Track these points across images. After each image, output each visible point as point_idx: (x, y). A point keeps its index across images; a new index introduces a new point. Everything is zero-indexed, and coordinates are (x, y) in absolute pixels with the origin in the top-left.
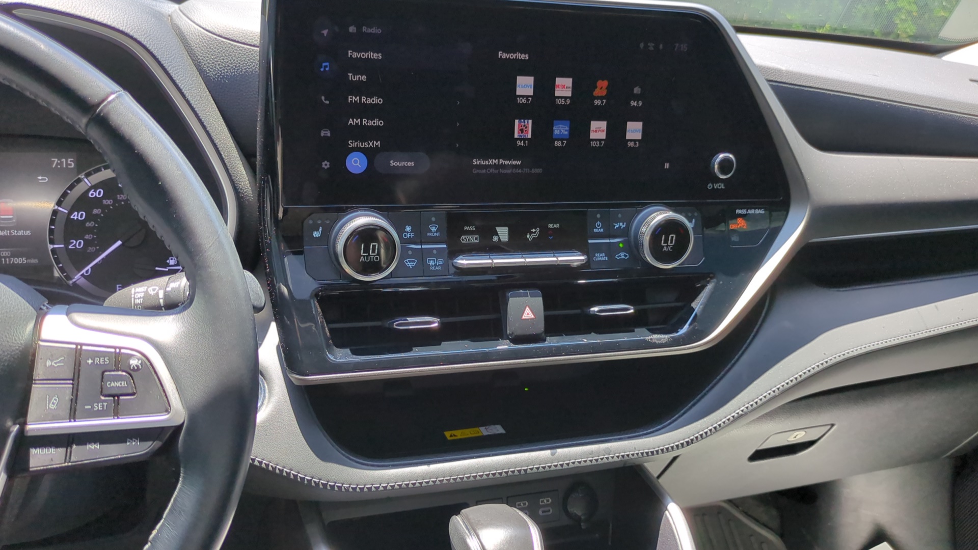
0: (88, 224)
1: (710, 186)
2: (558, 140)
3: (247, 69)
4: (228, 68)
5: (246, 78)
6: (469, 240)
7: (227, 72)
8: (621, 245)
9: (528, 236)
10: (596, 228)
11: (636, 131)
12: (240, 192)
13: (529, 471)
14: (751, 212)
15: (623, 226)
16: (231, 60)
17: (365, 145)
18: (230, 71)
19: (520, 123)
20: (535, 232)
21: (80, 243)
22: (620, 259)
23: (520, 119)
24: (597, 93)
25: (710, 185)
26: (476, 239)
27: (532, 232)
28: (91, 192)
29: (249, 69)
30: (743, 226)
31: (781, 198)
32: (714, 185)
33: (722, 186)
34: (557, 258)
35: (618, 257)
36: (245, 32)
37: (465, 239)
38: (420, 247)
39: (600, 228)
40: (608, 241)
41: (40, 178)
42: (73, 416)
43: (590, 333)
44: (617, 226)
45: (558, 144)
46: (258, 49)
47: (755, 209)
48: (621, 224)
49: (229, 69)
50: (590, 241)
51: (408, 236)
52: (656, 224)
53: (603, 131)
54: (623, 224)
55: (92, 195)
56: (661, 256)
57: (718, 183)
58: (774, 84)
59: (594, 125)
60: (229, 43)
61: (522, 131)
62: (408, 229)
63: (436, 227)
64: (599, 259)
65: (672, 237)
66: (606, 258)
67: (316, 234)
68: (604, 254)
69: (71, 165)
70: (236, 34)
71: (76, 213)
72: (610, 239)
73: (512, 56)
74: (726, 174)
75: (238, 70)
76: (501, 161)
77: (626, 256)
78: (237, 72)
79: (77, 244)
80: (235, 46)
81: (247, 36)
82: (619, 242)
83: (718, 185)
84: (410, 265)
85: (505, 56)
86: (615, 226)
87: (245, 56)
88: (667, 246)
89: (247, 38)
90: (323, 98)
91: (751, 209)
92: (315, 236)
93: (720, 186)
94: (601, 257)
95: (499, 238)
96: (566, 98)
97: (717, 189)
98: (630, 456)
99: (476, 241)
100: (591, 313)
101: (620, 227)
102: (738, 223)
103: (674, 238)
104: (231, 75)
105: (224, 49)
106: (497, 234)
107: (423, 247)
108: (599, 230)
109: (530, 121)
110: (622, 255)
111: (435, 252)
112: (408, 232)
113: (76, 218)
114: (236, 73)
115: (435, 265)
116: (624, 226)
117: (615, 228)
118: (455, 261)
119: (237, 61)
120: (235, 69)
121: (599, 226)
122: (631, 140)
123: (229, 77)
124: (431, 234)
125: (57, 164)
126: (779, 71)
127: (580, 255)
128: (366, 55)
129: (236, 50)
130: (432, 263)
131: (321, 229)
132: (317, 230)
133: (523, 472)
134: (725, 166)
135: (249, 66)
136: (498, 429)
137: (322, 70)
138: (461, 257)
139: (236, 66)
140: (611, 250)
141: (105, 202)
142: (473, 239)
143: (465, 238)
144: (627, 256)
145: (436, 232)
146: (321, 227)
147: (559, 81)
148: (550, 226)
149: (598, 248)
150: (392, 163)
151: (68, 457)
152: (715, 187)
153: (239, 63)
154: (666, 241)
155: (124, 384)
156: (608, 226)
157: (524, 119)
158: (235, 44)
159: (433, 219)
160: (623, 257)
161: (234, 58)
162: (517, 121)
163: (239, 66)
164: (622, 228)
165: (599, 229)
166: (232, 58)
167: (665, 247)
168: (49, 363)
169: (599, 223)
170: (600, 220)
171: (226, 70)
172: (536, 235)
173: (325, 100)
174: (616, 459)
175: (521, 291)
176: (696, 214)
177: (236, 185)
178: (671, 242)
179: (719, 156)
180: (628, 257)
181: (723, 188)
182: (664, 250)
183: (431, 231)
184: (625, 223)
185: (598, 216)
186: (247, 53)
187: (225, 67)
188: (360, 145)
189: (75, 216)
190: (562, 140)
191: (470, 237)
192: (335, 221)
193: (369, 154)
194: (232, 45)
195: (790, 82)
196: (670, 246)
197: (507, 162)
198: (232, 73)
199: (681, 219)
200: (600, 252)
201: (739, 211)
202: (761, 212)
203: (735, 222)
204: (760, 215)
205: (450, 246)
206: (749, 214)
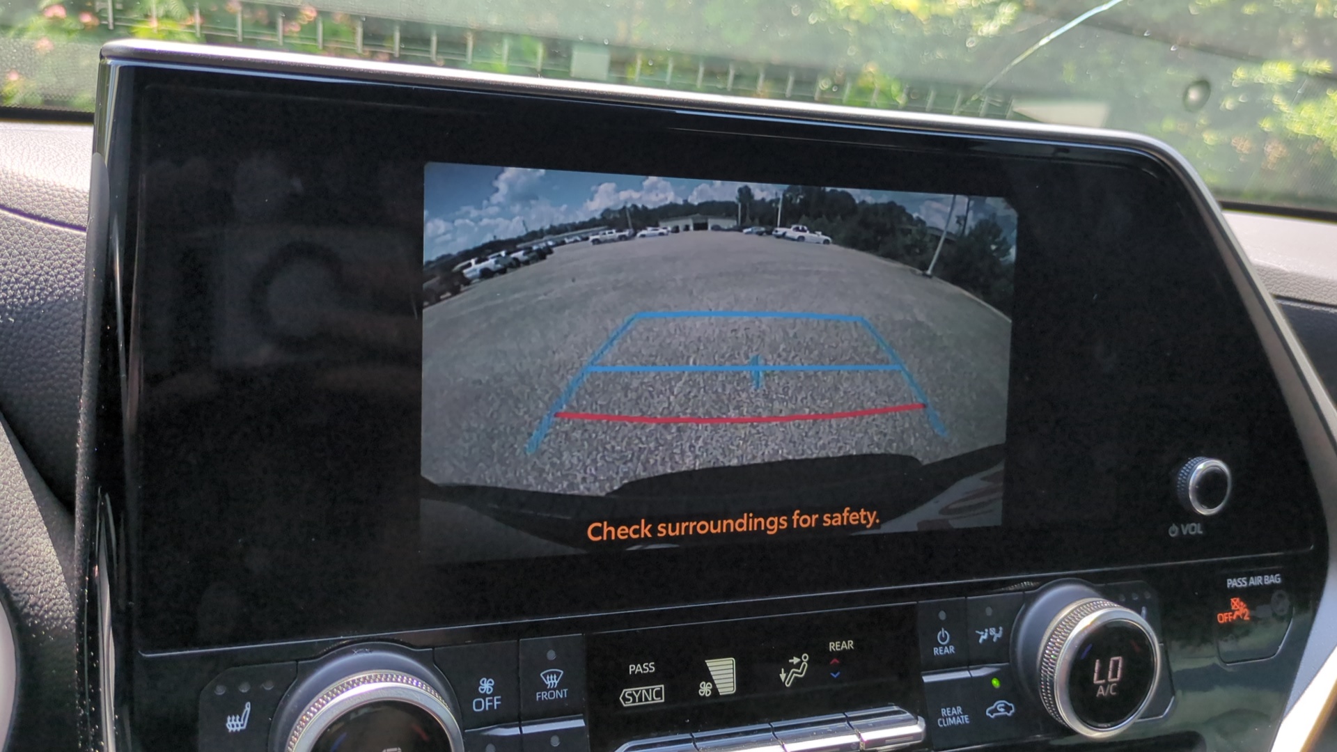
1: (1173, 531)
3: (67, 289)
4: (16, 286)
5: (65, 310)
6: (640, 700)
7: (13, 296)
8: (995, 683)
9: (783, 676)
10: (938, 645)
12: (28, 615)
14: (1256, 581)
15: (996, 634)
16: (24, 267)
18: (22, 293)
20: (798, 666)
22: (997, 717)
25: (1174, 528)
26: (658, 694)
27: (791, 666)
29: (72, 287)
30: (1244, 615)
31: (1312, 547)
32: (1182, 526)
33: (1196, 529)
34: (859, 736)
35: (992, 712)
36: (67, 195)
37: (631, 697)
38: (515, 731)
39: (948, 645)
40: (964, 674)
44: (984, 637)
46: (84, 234)
47: (1262, 574)
48: (992, 631)
49: (20, 289)
50: (927, 679)
51: (486, 704)
52: (1083, 636)
54: (997, 631)
56: (1093, 711)
57: (1190, 522)
58: (1288, 303)
60: (24, 224)
62: (486, 686)
63: (558, 674)
64: (951, 721)
65: (1116, 663)
66: (965, 719)
67: (235, 724)
68: (959, 710)
70: (44, 200)
72: (969, 670)
74: (1211, 506)
75: (42, 289)
77: (1007, 709)
78: (39, 295)
81: (71, 206)
82: (989, 678)
83: (1189, 526)
86: (980, 636)
87: (63, 255)
88: (1105, 686)
89: (72, 211)
91: (1254, 574)
92: (230, 729)
93: (1193, 529)
94: (954, 716)
95: (714, 685)
97: (1189, 535)
99: (658, 700)
101: (990, 637)
102: (1233, 608)
103: (1120, 665)
104: (23, 305)
105: (8, 239)
106: (709, 678)
107: (527, 730)
108: (946, 650)
110: (1000, 705)
111: (556, 741)
112: (484, 696)
114: (36, 298)
116: (999, 635)
117: (981, 641)
119: (42, 268)
120: (33, 288)
121: (943, 640)
123: (19, 309)
124: (545, 695)
126: (1280, 274)
127: (905, 722)
129: (41, 240)
132: (238, 711)
134: (1211, 485)
135: (72, 279)
139: (36, 280)
140: (975, 695)
142: (652, 695)
143: (631, 695)
144: (1011, 708)
145: (560, 687)
146: (248, 704)
148: (833, 646)
149: (946, 694)
152: (1185, 532)
153: (47, 273)
154: (1103, 675)
156: (963, 637)
158: (39, 224)
159: (551, 655)
160: (1002, 712)
161: (33, 261)
163: (46, 281)
164: (995, 640)
165: (944, 649)
166: (28, 261)
167: (1101, 687)
169: (943, 632)
170: (946, 625)
171: (10, 292)
172: (800, 673)
176: (1148, 596)
177: (15, 598)
178: (1115, 675)
179: (1192, 469)
180: (1013, 711)
181: (1201, 532)
182: (1099, 693)
183: (544, 687)
184: (1001, 628)
185: (942, 616)
186: (69, 246)
187: (8, 283)
191: (643, 689)
192: (289, 681)
195: (1303, 298)
196: (1111, 683)
198: (26, 298)
199: (1136, 619)
200: (951, 705)
201: (1232, 583)
202: (1274, 579)
203: (1227, 607)
204: (1273, 586)
205: (593, 725)
206: (1253, 586)
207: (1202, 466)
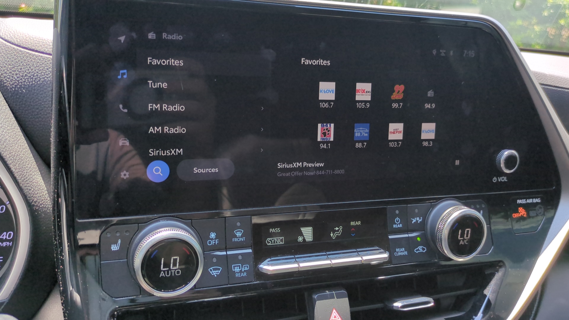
1: (495, 180)
2: (359, 142)
3: (46, 79)
4: (26, 78)
5: (45, 87)
6: (274, 243)
7: (24, 82)
8: (419, 239)
9: (332, 235)
10: (396, 224)
11: (429, 131)
12: (34, 205)
14: (530, 201)
15: (419, 220)
16: (28, 70)
17: (168, 153)
18: (28, 80)
19: (323, 126)
20: (338, 231)
22: (419, 252)
23: (322, 123)
24: (394, 96)
25: (495, 178)
26: (282, 240)
27: (336, 231)
29: (47, 78)
30: (524, 214)
31: (554, 188)
32: (498, 178)
33: (504, 179)
34: (362, 258)
35: (417, 250)
36: (44, 42)
38: (224, 253)
39: (399, 224)
40: (406, 235)
44: (414, 221)
45: (358, 145)
46: (51, 57)
47: (533, 198)
48: (418, 219)
49: (27, 79)
50: (390, 237)
51: (213, 243)
52: (454, 220)
53: (400, 132)
54: (420, 219)
56: (459, 250)
57: (502, 177)
59: (392, 126)
60: (28, 53)
61: (324, 134)
62: (213, 235)
63: (241, 232)
64: (400, 254)
65: (468, 231)
66: (406, 253)
67: (115, 247)
68: (403, 249)
70: (36, 43)
72: (408, 234)
73: (315, 62)
74: (510, 169)
75: (36, 79)
76: (305, 164)
77: (423, 249)
78: (34, 81)
80: (33, 55)
81: (46, 46)
82: (416, 237)
83: (501, 178)
84: (215, 273)
85: (308, 62)
86: (413, 220)
87: (43, 65)
88: (463, 240)
89: (47, 47)
90: (121, 106)
91: (529, 198)
92: (113, 249)
93: (503, 179)
94: (401, 252)
95: (304, 237)
96: (366, 102)
97: (501, 181)
99: (281, 243)
100: (395, 308)
101: (417, 221)
102: (519, 212)
103: (470, 232)
104: (28, 85)
105: (22, 59)
106: (302, 235)
107: (229, 253)
108: (399, 226)
109: (332, 125)
110: (420, 248)
111: (240, 257)
112: (212, 239)
114: (34, 82)
115: (241, 271)
116: (421, 220)
117: (413, 223)
118: (261, 266)
119: (35, 70)
120: (32, 78)
121: (398, 222)
122: (426, 140)
123: (27, 87)
124: (236, 240)
126: (544, 75)
127: (381, 253)
128: (167, 62)
129: (35, 59)
130: (237, 270)
131: (119, 242)
132: (116, 243)
134: (510, 161)
135: (47, 75)
137: (119, 77)
138: (266, 261)
139: (33, 75)
140: (410, 244)
142: (279, 241)
143: (271, 241)
144: (425, 249)
145: (242, 237)
146: (120, 240)
147: (359, 86)
148: (352, 223)
149: (398, 243)
150: (196, 170)
152: (499, 181)
153: (38, 72)
154: (462, 236)
156: (406, 221)
157: (327, 123)
158: (34, 53)
159: (238, 224)
160: (421, 251)
161: (32, 67)
162: (319, 125)
163: (37, 75)
164: (419, 222)
165: (398, 225)
166: (30, 68)
167: (461, 241)
169: (397, 219)
170: (399, 216)
171: (24, 80)
172: (339, 234)
173: (124, 108)
175: (328, 292)
176: (483, 206)
177: (29, 199)
178: (467, 236)
179: (503, 154)
180: (426, 250)
181: (506, 181)
182: (460, 243)
183: (236, 237)
184: (421, 218)
185: (397, 212)
186: (46, 61)
187: (23, 76)
188: (162, 153)
190: (362, 142)
191: (275, 239)
192: (135, 232)
193: (172, 162)
194: (30, 54)
195: (554, 85)
196: (466, 239)
197: (310, 165)
198: (30, 82)
200: (400, 247)
201: (519, 201)
202: (538, 200)
203: (517, 211)
204: (537, 203)
205: (255, 252)
206: (528, 203)
207: (506, 153)
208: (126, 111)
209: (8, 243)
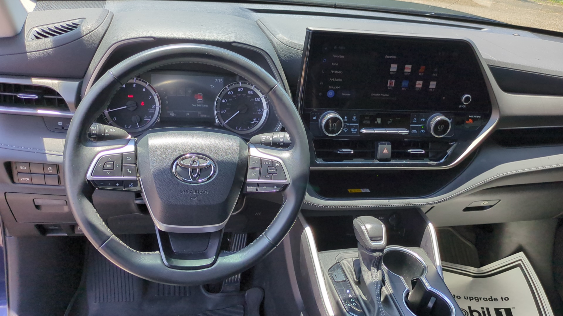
0: (228, 104)
1: (460, 106)
2: (404, 87)
3: (295, 58)
8: (422, 127)
9: (388, 122)
11: (433, 85)
13: (380, 206)
14: (475, 117)
15: (424, 120)
17: (334, 88)
19: (390, 81)
20: (391, 121)
21: (225, 111)
23: (390, 79)
24: (420, 70)
27: (389, 121)
28: (229, 92)
30: (471, 122)
31: (488, 111)
33: (465, 107)
34: (398, 131)
36: (296, 44)
37: (365, 122)
38: (349, 124)
41: (211, 86)
42: (259, 178)
43: (407, 159)
44: (422, 120)
45: (403, 89)
46: (302, 51)
47: (477, 116)
48: (423, 119)
51: (345, 120)
52: (437, 121)
53: (421, 85)
55: (229, 93)
56: (437, 133)
57: (463, 105)
58: (490, 66)
59: (418, 82)
61: (390, 84)
62: (346, 118)
63: (355, 117)
64: (414, 132)
65: (443, 126)
66: (416, 132)
67: (314, 118)
68: (415, 130)
69: (221, 81)
70: (292, 45)
71: (224, 100)
72: (418, 125)
73: (391, 57)
74: (467, 102)
76: (382, 95)
77: (424, 131)
79: (224, 111)
80: (292, 49)
81: (296, 46)
82: (422, 126)
84: (345, 131)
85: (388, 57)
87: (295, 53)
90: (322, 71)
91: (475, 115)
94: (414, 131)
96: (408, 72)
97: (463, 107)
98: (417, 205)
100: (409, 152)
101: (423, 120)
105: (288, 50)
106: (377, 121)
107: (350, 124)
108: (415, 121)
109: (394, 81)
110: (422, 131)
111: (354, 126)
113: (224, 102)
114: (291, 59)
115: (354, 131)
118: (361, 130)
120: (291, 57)
122: (431, 88)
123: (289, 60)
125: (217, 81)
127: (406, 131)
128: (339, 56)
129: (292, 51)
130: (353, 130)
131: (316, 116)
132: (315, 117)
133: (377, 207)
134: (467, 99)
136: (368, 190)
137: (323, 61)
138: (363, 129)
140: (418, 129)
141: (233, 96)
142: (368, 122)
145: (356, 119)
147: (407, 66)
148: (397, 119)
149: (414, 128)
150: (343, 94)
151: (257, 190)
152: (462, 107)
154: (440, 127)
155: (274, 171)
156: (418, 119)
157: (392, 80)
158: (292, 48)
159: (355, 114)
160: (423, 132)
161: (291, 54)
162: (389, 81)
163: (293, 57)
165: (415, 120)
168: (253, 163)
169: (415, 118)
170: (416, 117)
171: (288, 58)
173: (323, 72)
174: (411, 205)
175: (384, 142)
176: (453, 117)
178: (442, 128)
179: (464, 96)
182: (439, 130)
183: (353, 119)
187: (288, 56)
188: (333, 88)
189: (223, 101)
190: (405, 88)
192: (321, 114)
193: (336, 91)
194: (291, 49)
195: (498, 66)
197: (383, 95)
199: (447, 119)
200: (414, 129)
201: (470, 116)
202: (479, 117)
203: (468, 120)
204: (479, 118)
205: (360, 125)
206: (474, 118)
207: (466, 96)
208: (324, 73)
209: (261, 113)
